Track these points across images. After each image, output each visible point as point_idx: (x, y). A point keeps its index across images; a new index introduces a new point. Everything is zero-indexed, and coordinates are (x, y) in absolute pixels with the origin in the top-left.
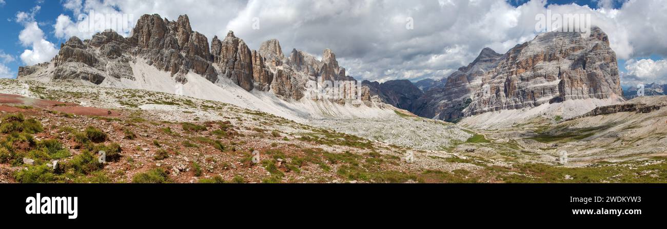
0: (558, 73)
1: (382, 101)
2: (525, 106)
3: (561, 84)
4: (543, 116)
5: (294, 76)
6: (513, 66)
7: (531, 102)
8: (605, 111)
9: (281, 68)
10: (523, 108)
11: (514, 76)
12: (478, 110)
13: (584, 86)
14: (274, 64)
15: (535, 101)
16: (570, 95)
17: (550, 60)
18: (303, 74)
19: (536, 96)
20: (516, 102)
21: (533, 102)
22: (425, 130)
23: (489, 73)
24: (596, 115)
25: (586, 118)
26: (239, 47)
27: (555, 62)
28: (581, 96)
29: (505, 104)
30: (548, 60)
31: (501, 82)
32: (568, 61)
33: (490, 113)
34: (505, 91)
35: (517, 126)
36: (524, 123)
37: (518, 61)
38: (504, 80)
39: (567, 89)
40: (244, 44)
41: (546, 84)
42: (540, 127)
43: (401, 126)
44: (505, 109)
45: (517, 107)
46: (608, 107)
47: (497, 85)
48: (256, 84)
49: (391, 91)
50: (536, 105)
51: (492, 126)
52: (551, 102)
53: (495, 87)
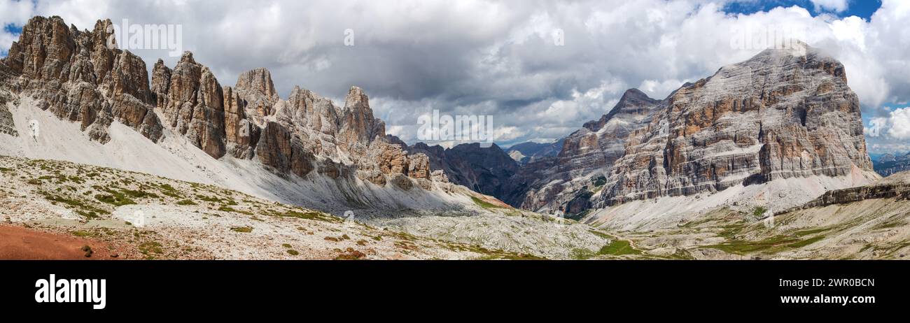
0: (758, 132)
1: (450, 181)
2: (701, 189)
3: (764, 152)
4: (732, 208)
5: (297, 133)
6: (680, 120)
7: (711, 183)
8: (841, 198)
9: (272, 119)
10: (697, 194)
11: (681, 137)
12: (617, 197)
13: (804, 155)
14: (261, 112)
15: (717, 181)
16: (780, 171)
17: (744, 110)
18: (311, 131)
19: (719, 172)
20: (684, 184)
21: (715, 184)
22: (527, 233)
23: (637, 132)
24: (826, 205)
25: (810, 211)
26: (202, 80)
27: (752, 114)
28: (799, 171)
29: (666, 187)
30: (740, 110)
31: (658, 149)
32: (775, 111)
33: (639, 202)
34: (666, 164)
35: (688, 225)
36: (700, 219)
37: (687, 113)
38: (663, 145)
39: (775, 161)
40: (211, 75)
41: (737, 151)
42: (727, 227)
43: (485, 224)
44: (665, 195)
45: (686, 192)
46: (847, 191)
47: (651, 153)
48: (230, 146)
49: (466, 162)
50: (719, 188)
51: (641, 226)
52: (747, 182)
53: (647, 156)
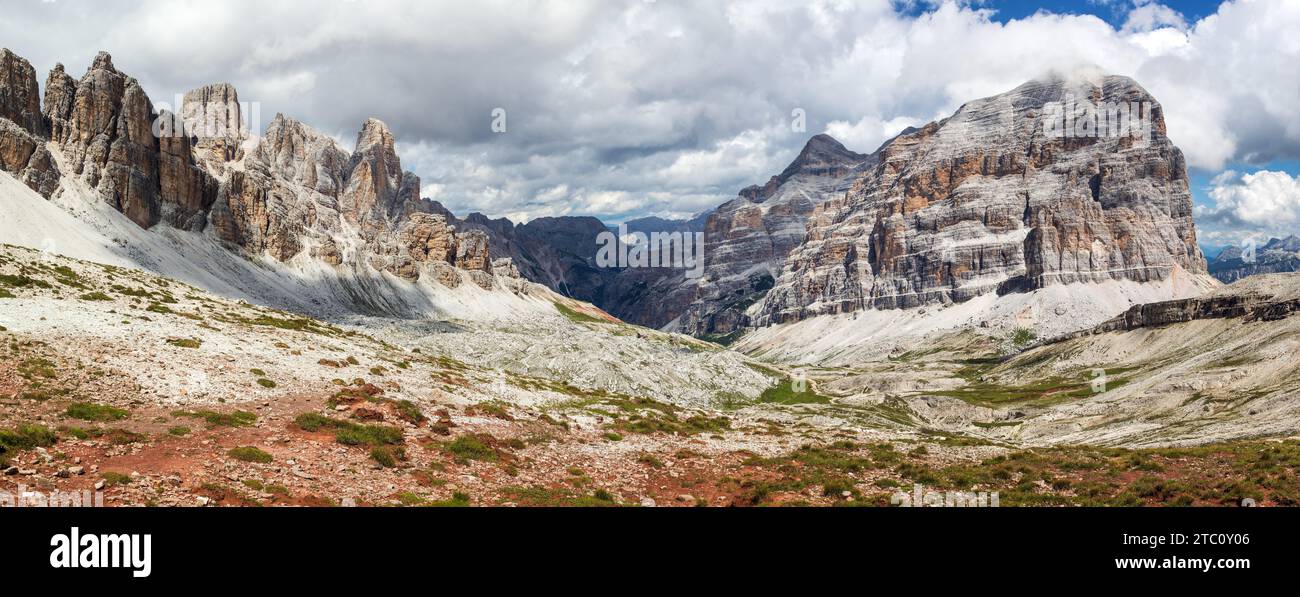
0: (1023, 210)
1: (522, 275)
2: (924, 300)
3: (1033, 242)
4: (979, 330)
5: (277, 191)
6: (896, 188)
7: (944, 290)
8: (1151, 318)
9: (238, 166)
10: (921, 307)
11: (897, 216)
12: (790, 310)
13: (1096, 247)
14: (220, 155)
15: (954, 286)
16: (1058, 272)
17: (1000, 174)
18: (300, 188)
19: (956, 272)
20: (900, 289)
21: (950, 291)
22: (645, 363)
23: (827, 205)
24: (1130, 328)
25: (1104, 338)
26: (125, 101)
27: (1014, 180)
28: (1088, 273)
29: (871, 295)
30: (995, 174)
31: (860, 233)
32: (1051, 177)
33: (827, 318)
34: (872, 258)
35: (905, 357)
36: (924, 348)
37: (908, 176)
38: (869, 227)
39: (1050, 256)
40: (140, 91)
41: (988, 239)
42: (971, 361)
43: (576, 348)
44: (870, 308)
45: (903, 304)
46: (1164, 305)
47: (849, 239)
48: (167, 208)
49: (547, 247)
50: (958, 298)
51: (830, 356)
52: (1003, 290)
53: (843, 245)
